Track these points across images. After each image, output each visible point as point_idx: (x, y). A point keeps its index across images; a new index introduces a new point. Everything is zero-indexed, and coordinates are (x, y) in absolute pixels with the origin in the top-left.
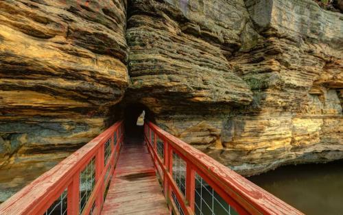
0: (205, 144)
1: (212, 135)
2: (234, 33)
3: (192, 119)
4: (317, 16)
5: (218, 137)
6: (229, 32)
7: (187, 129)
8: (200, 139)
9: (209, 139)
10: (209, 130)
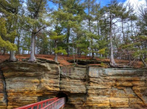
0: (81, 104)
1: (83, 102)
2: (83, 77)
3: (76, 97)
4: (104, 71)
5: (84, 102)
6: (81, 77)
7: (76, 100)
8: (79, 103)
9: (82, 103)
10: (82, 100)
